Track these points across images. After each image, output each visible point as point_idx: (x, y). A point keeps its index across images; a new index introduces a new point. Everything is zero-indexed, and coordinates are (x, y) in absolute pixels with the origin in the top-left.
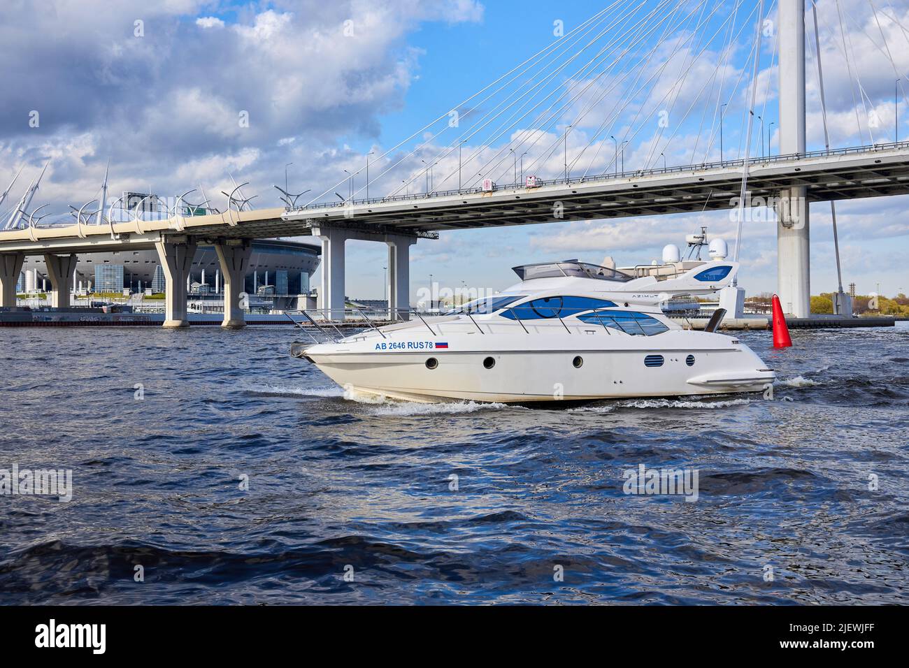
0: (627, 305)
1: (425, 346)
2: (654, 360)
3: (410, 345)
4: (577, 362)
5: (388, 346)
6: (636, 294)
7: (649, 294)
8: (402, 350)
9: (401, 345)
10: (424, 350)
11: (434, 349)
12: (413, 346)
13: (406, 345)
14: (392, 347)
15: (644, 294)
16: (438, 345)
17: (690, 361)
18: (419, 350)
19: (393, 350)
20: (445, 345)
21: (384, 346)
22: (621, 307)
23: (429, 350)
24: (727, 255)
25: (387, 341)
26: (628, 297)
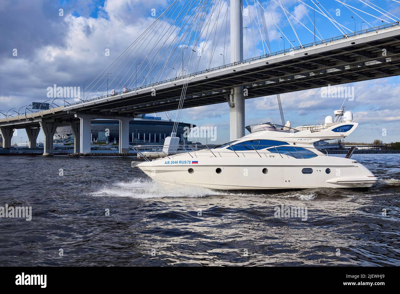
0: (294, 144)
1: (187, 163)
2: (307, 171)
3: (180, 162)
4: (264, 171)
5: (170, 162)
6: (299, 139)
7: (307, 139)
8: (176, 164)
9: (176, 162)
10: (187, 164)
11: (191, 164)
12: (181, 163)
13: (179, 162)
14: (172, 163)
15: (304, 139)
16: (193, 162)
17: (328, 171)
18: (184, 164)
19: (172, 164)
20: (197, 162)
21: (169, 162)
22: (292, 145)
23: (189, 164)
24: (353, 119)
25: (170, 161)
26: (295, 140)
